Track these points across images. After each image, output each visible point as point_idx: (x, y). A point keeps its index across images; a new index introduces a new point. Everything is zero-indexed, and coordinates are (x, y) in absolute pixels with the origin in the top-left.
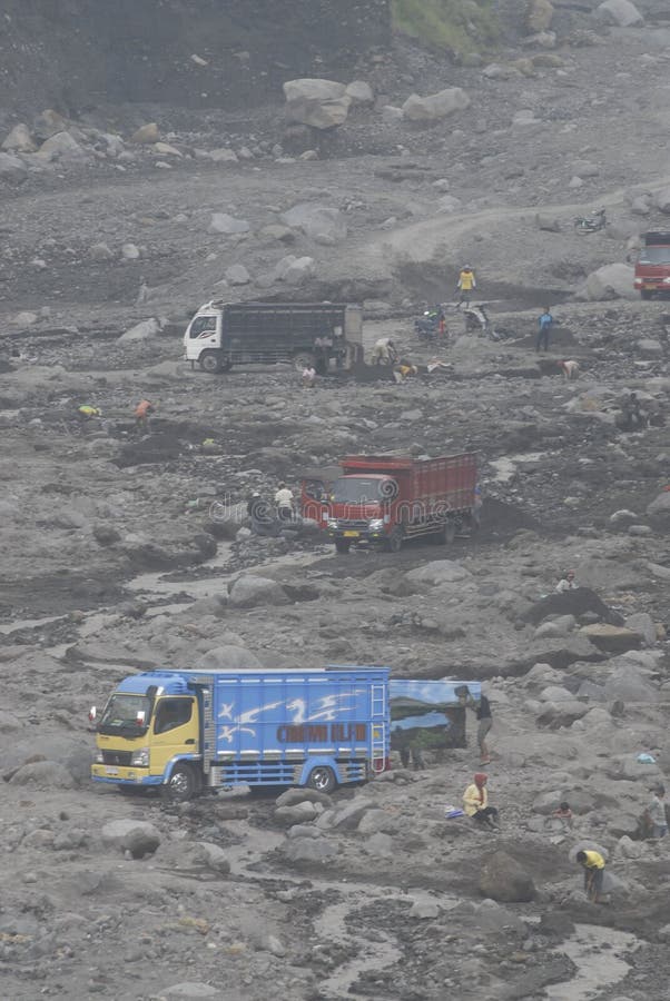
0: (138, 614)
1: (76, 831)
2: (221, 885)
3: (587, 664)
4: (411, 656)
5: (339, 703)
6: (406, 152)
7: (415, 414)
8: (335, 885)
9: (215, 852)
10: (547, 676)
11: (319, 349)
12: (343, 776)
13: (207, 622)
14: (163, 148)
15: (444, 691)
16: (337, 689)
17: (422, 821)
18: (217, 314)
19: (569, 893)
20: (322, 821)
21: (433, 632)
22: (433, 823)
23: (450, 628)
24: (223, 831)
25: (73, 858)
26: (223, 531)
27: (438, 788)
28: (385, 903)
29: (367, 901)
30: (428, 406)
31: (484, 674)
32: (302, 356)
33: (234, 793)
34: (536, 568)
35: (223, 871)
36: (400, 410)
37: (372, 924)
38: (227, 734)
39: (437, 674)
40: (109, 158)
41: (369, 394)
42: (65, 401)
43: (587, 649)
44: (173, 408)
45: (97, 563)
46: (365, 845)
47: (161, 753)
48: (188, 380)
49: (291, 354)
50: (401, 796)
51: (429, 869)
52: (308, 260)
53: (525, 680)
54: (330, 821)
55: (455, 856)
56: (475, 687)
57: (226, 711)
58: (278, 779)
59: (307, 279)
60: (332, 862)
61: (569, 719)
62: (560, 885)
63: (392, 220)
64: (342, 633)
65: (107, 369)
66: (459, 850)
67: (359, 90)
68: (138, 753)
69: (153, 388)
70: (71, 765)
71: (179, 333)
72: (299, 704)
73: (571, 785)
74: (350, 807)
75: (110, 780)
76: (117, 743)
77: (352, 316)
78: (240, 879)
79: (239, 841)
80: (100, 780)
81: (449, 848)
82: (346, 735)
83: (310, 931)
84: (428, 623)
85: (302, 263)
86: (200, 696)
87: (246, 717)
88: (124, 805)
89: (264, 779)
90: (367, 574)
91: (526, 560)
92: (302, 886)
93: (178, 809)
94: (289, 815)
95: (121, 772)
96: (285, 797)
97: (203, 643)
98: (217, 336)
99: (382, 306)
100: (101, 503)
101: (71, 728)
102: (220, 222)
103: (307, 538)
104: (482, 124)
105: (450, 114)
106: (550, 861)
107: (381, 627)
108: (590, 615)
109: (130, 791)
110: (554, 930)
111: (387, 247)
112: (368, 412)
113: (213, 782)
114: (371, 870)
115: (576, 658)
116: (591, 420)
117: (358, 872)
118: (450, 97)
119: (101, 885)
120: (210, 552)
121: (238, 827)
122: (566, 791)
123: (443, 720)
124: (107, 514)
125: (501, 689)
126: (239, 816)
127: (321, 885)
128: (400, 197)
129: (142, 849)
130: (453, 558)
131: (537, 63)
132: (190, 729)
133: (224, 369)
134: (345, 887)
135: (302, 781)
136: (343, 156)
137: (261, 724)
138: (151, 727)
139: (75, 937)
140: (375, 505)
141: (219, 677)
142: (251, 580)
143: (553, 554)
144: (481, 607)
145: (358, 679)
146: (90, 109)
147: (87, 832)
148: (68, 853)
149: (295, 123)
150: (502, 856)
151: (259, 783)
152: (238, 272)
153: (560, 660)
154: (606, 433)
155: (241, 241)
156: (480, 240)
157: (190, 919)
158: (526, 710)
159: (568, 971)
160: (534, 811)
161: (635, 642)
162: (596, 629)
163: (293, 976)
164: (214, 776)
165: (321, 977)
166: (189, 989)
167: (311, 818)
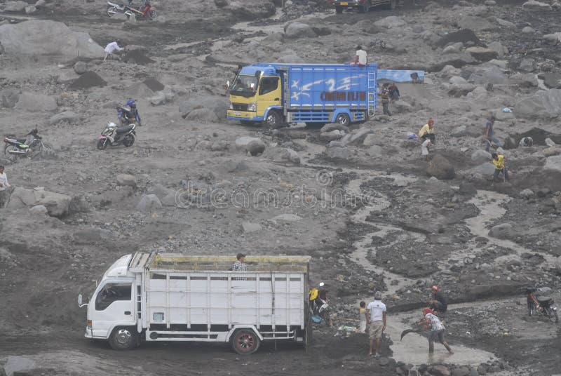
0: (240, 41)
1: (223, 141)
2: (297, 169)
3: (471, 66)
4: (381, 62)
5: (352, 81)
8: (354, 170)
9: (293, 153)
10: (452, 71)
12: (353, 118)
13: (276, 44)
15: (405, 75)
16: (351, 74)
17: (396, 140)
19: (472, 175)
20: (345, 139)
21: (391, 51)
22: (402, 140)
23: (399, 48)
24: (295, 144)
25: (222, 155)
27: (402, 124)
28: (380, 179)
29: (371, 178)
33: (298, 126)
34: (440, 20)
35: (297, 163)
37: (373, 189)
38: (295, 96)
43: (470, 59)
45: (217, 16)
46: (368, 151)
47: (263, 105)
50: (385, 128)
51: (400, 163)
53: (440, 74)
54: (349, 139)
55: (413, 157)
57: (295, 84)
58: (321, 119)
60: (352, 159)
61: (465, 92)
62: (468, 171)
64: (346, 50)
66: (416, 154)
68: (251, 105)
70: (215, 111)
72: (332, 81)
73: (469, 123)
74: (359, 133)
75: (236, 118)
76: (240, 100)
78: (306, 166)
79: (303, 149)
80: (231, 118)
81: (410, 153)
82: (355, 97)
84: (388, 46)
86: (282, 76)
87: (305, 88)
88: (243, 130)
89: (313, 119)
90: (354, 23)
91: (434, 17)
92: (337, 170)
93: (271, 132)
94: (327, 137)
95: (242, 114)
96: (326, 127)
97: (275, 54)
101: (213, 94)
103: (321, 6)
106: (462, 160)
108: (470, 42)
109: (247, 124)
110: (467, 192)
113: (288, 120)
114: (371, 163)
115: (464, 63)
117: (365, 164)
119: (237, 168)
120: (273, 12)
121: (303, 142)
122: (467, 126)
125: (429, 77)
126: (302, 137)
129: (256, 151)
130: (396, 15)
132: (277, 93)
134: (359, 172)
135: (333, 121)
137: (312, 91)
138: (258, 92)
141: (291, 67)
142: (296, 25)
143: (447, 14)
144: (414, 39)
147: (228, 142)
148: (219, 152)
150: (439, 157)
151: (311, 121)
153: (458, 64)
158: (443, 88)
159: (475, 212)
160: (452, 136)
161: (494, 55)
162: (474, 49)
163: (338, 211)
164: (289, 117)
165: (351, 214)
166: (287, 217)
167: (339, 138)
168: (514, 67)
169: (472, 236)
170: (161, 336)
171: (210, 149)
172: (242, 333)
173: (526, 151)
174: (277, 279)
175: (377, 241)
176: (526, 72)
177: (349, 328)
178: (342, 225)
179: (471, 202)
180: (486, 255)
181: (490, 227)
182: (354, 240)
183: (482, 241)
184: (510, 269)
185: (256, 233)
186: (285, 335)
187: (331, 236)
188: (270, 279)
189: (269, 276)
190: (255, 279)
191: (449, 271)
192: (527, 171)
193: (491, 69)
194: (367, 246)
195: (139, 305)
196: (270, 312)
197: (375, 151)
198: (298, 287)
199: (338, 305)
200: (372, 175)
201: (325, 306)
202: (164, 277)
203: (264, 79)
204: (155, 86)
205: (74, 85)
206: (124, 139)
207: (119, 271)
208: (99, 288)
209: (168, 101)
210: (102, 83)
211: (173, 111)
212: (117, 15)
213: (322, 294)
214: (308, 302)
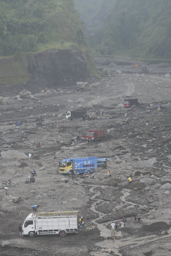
0: (63, 152)
1: (57, 180)
2: (77, 186)
3: (122, 155)
4: (99, 155)
5: (90, 162)
6: (93, 91)
8: (91, 185)
9: (76, 181)
10: (117, 157)
11: (84, 116)
12: (91, 171)
13: (72, 152)
14: (61, 92)
15: (104, 160)
16: (90, 160)
17: (102, 176)
18: (70, 112)
19: (122, 185)
21: (101, 152)
22: (104, 177)
23: (104, 152)
24: (76, 179)
25: (57, 183)
26: (73, 140)
27: (104, 172)
28: (98, 187)
29: (96, 187)
31: (109, 157)
32: (82, 117)
33: (77, 174)
34: (114, 143)
35: (77, 184)
36: (95, 124)
37: (96, 190)
38: (76, 166)
39: (103, 157)
40: (54, 93)
41: (90, 122)
42: (51, 125)
43: (122, 153)
44: (65, 125)
45: (57, 145)
46: (95, 180)
47: (68, 169)
48: (67, 121)
49: (80, 117)
50: (99, 173)
51: (103, 183)
52: (81, 105)
53: (114, 158)
54: (90, 177)
55: (107, 181)
56: (108, 159)
57: (76, 163)
58: (83, 172)
59: (81, 107)
60: (91, 182)
61: (120, 162)
62: (120, 184)
63: (92, 99)
64: (90, 153)
65: (56, 120)
66: (107, 180)
67: (86, 83)
68: (65, 169)
69: (62, 122)
70: (56, 171)
71: (65, 115)
72: (85, 162)
73: (121, 171)
74: (93, 175)
76: (62, 168)
77: (88, 112)
78: (79, 185)
79: (79, 180)
80: (60, 173)
81: (106, 180)
83: (89, 191)
84: (101, 151)
85: (80, 105)
86: (72, 162)
87: (78, 164)
88: (63, 176)
89: (81, 172)
90: (92, 145)
91: (113, 142)
92: (87, 185)
93: (70, 176)
94: (85, 177)
95: (63, 172)
96: (84, 174)
97: (72, 155)
98: (70, 115)
99: (91, 110)
100: (57, 138)
101: (55, 167)
102: (69, 101)
103: (84, 141)
104: (102, 87)
105: (98, 86)
106: (120, 181)
107: (95, 152)
108: (122, 149)
109: (64, 174)
110: (120, 189)
111: (91, 103)
112: (90, 124)
113: (75, 173)
114: (96, 183)
115: (120, 155)
116: (119, 124)
117: (94, 183)
118: (98, 83)
119: (61, 186)
120: (72, 143)
121: (79, 178)
122: (120, 172)
123: (104, 163)
124: (58, 139)
125: (111, 159)
126: (78, 177)
127: (90, 185)
128: (92, 96)
129: (66, 182)
130: (103, 142)
131: (109, 79)
132: (71, 166)
133: (71, 120)
134: (93, 185)
135: (86, 172)
136: (84, 91)
137: (80, 165)
138: (66, 166)
139: (59, 193)
140: (93, 136)
141: (75, 159)
142: (77, 147)
143: (116, 141)
144: (107, 149)
145: (92, 159)
146: (51, 87)
147: (59, 180)
149: (78, 88)
150: (113, 180)
152: (72, 107)
153: (118, 155)
154: (121, 125)
155: (72, 103)
156: (103, 101)
157: (73, 190)
158: (114, 162)
159: (122, 195)
160: (116, 175)
161: (128, 152)
162: (123, 151)
163: (87, 197)
164: (75, 172)
165: (91, 197)
166: (74, 199)
167: (88, 177)
168: (133, 155)
169: (121, 201)
170: (41, 233)
171: (54, 182)
172: (62, 231)
173: (135, 178)
174: (70, 217)
175: (97, 204)
176: (136, 156)
177: (89, 228)
178: (88, 200)
179: (121, 192)
180: (125, 206)
181: (126, 198)
182: (91, 204)
183: (124, 202)
184: (131, 210)
185: (66, 204)
186: (73, 231)
187: (85, 204)
188: (68, 217)
189: (68, 216)
190: (64, 217)
191: (115, 211)
192: (135, 183)
193: (127, 156)
194: (95, 206)
195: (35, 225)
196: (68, 226)
197: (97, 180)
198: (76, 219)
199: (87, 222)
200: (96, 186)
201: (83, 223)
202: (41, 218)
203: (68, 163)
204: (41, 165)
205: (20, 166)
206: (32, 180)
207: (30, 217)
208: (25, 222)
209: (44, 169)
210: (27, 166)
211: (45, 172)
212: (32, 147)
213: (82, 220)
214: (78, 222)
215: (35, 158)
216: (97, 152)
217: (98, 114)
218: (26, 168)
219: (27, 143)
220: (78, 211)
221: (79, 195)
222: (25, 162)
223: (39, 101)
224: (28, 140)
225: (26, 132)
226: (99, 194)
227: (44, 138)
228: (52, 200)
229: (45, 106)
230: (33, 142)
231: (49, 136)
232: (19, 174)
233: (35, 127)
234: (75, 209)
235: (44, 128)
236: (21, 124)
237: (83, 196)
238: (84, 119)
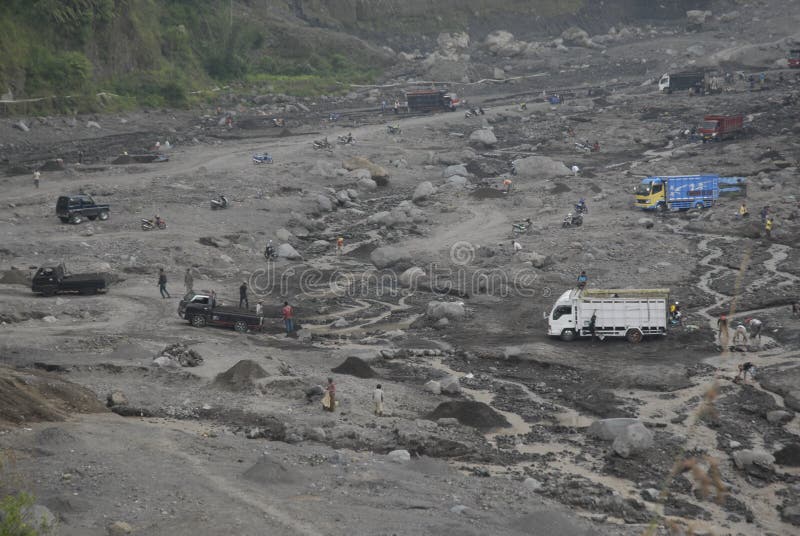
0: (647, 162)
1: (631, 221)
2: (671, 235)
3: (775, 172)
4: (724, 171)
5: (704, 185)
6: (722, 30)
7: (725, 103)
8: (703, 235)
9: (670, 226)
10: (763, 175)
12: (705, 205)
13: (666, 163)
14: (653, 32)
15: (734, 180)
16: (703, 181)
17: (728, 217)
18: (668, 77)
20: (700, 218)
21: (731, 164)
22: (731, 217)
23: (735, 163)
24: (672, 221)
25: (630, 229)
26: (670, 138)
27: (733, 207)
28: (718, 239)
29: (713, 239)
30: (728, 101)
31: (746, 175)
33: (675, 210)
34: (760, 146)
35: (672, 232)
36: (721, 102)
37: (714, 245)
38: (672, 194)
39: (732, 176)
40: (638, 35)
41: (712, 98)
42: (625, 103)
43: (775, 167)
44: (657, 104)
45: (635, 148)
46: (712, 224)
47: (654, 199)
48: (660, 96)
50: (722, 210)
51: (730, 230)
52: (694, 61)
53: (757, 177)
54: (702, 217)
55: (738, 226)
56: (743, 179)
57: (672, 188)
58: (687, 206)
59: (694, 67)
60: (703, 229)
61: (770, 187)
63: (718, 49)
64: (705, 165)
65: (637, 94)
66: (739, 224)
67: (708, 13)
68: (648, 200)
69: (651, 98)
70: (629, 203)
71: (657, 83)
72: (692, 185)
74: (708, 213)
75: (640, 207)
76: (641, 197)
77: (706, 76)
78: (677, 234)
79: (676, 223)
80: (637, 207)
81: (736, 224)
82: (706, 194)
83: (696, 247)
84: (729, 162)
85: (692, 62)
86: (664, 184)
87: (678, 189)
88: (643, 214)
89: (683, 206)
90: (712, 148)
91: (757, 143)
92: (694, 235)
93: (659, 215)
94: (690, 216)
95: (643, 205)
96: (689, 211)
97: (665, 169)
98: (668, 83)
99: (715, 73)
100: (636, 131)
101: (629, 193)
102: (669, 51)
104: (743, 21)
105: (734, 19)
107: (716, 163)
108: (776, 158)
109: (645, 210)
110: (766, 245)
111: (716, 57)
112: (711, 103)
114: (714, 231)
115: (772, 170)
116: (776, 103)
117: (710, 231)
118: (734, 14)
119: (638, 236)
120: (667, 144)
121: (677, 220)
124: (638, 134)
125: (750, 179)
126: (677, 217)
127: (700, 235)
128: (720, 42)
129: (649, 226)
130: (736, 143)
132: (662, 193)
133: (670, 92)
134: (706, 235)
135: (694, 207)
136: (704, 32)
137: (682, 190)
138: (651, 193)
139: (631, 250)
140: (714, 129)
141: (670, 178)
142: (679, 151)
143: (765, 141)
144: (744, 157)
145: (709, 178)
146: (632, 22)
147: (634, 222)
148: (628, 228)
149: (690, 23)
150: (751, 226)
152: (674, 65)
153: (767, 171)
154: (780, 107)
155: (675, 57)
156: (743, 54)
157: (663, 245)
158: (757, 185)
159: (770, 257)
161: (788, 165)
162: (777, 162)
163: (692, 260)
164: (669, 206)
165: (700, 260)
166: (663, 264)
167: (697, 217)
169: (766, 271)
171: (624, 226)
172: (632, 331)
174: (651, 302)
175: (713, 276)
177: (693, 326)
178: (694, 267)
179: (768, 251)
180: (773, 282)
181: (777, 265)
182: (701, 275)
183: (772, 274)
184: (786, 289)
185: (645, 273)
186: (656, 332)
187: (687, 274)
188: (647, 302)
189: (646, 300)
190: (639, 302)
191: (752, 291)
193: (785, 174)
194: (708, 278)
195: (576, 316)
196: (647, 320)
198: (663, 306)
199: (688, 313)
200: (713, 237)
201: (679, 314)
202: (589, 302)
203: (655, 186)
204: (597, 190)
205: (554, 191)
206: (577, 222)
207: (565, 298)
208: (555, 307)
209: (603, 198)
210: (568, 190)
211: (605, 205)
212: (580, 150)
213: (678, 308)
214: (669, 313)
215: (586, 174)
216: (720, 163)
217: (729, 81)
218: (565, 195)
219: (571, 141)
220: (668, 290)
221: (677, 254)
222: (565, 182)
223: (603, 52)
224: (574, 136)
225: (571, 119)
226: (718, 253)
227: (608, 132)
228: (615, 263)
229: (615, 63)
230: (583, 139)
231: (621, 128)
232: (549, 208)
233: (591, 108)
234: (663, 284)
235: (609, 110)
236: (561, 100)
237: (683, 256)
238: (697, 91)
